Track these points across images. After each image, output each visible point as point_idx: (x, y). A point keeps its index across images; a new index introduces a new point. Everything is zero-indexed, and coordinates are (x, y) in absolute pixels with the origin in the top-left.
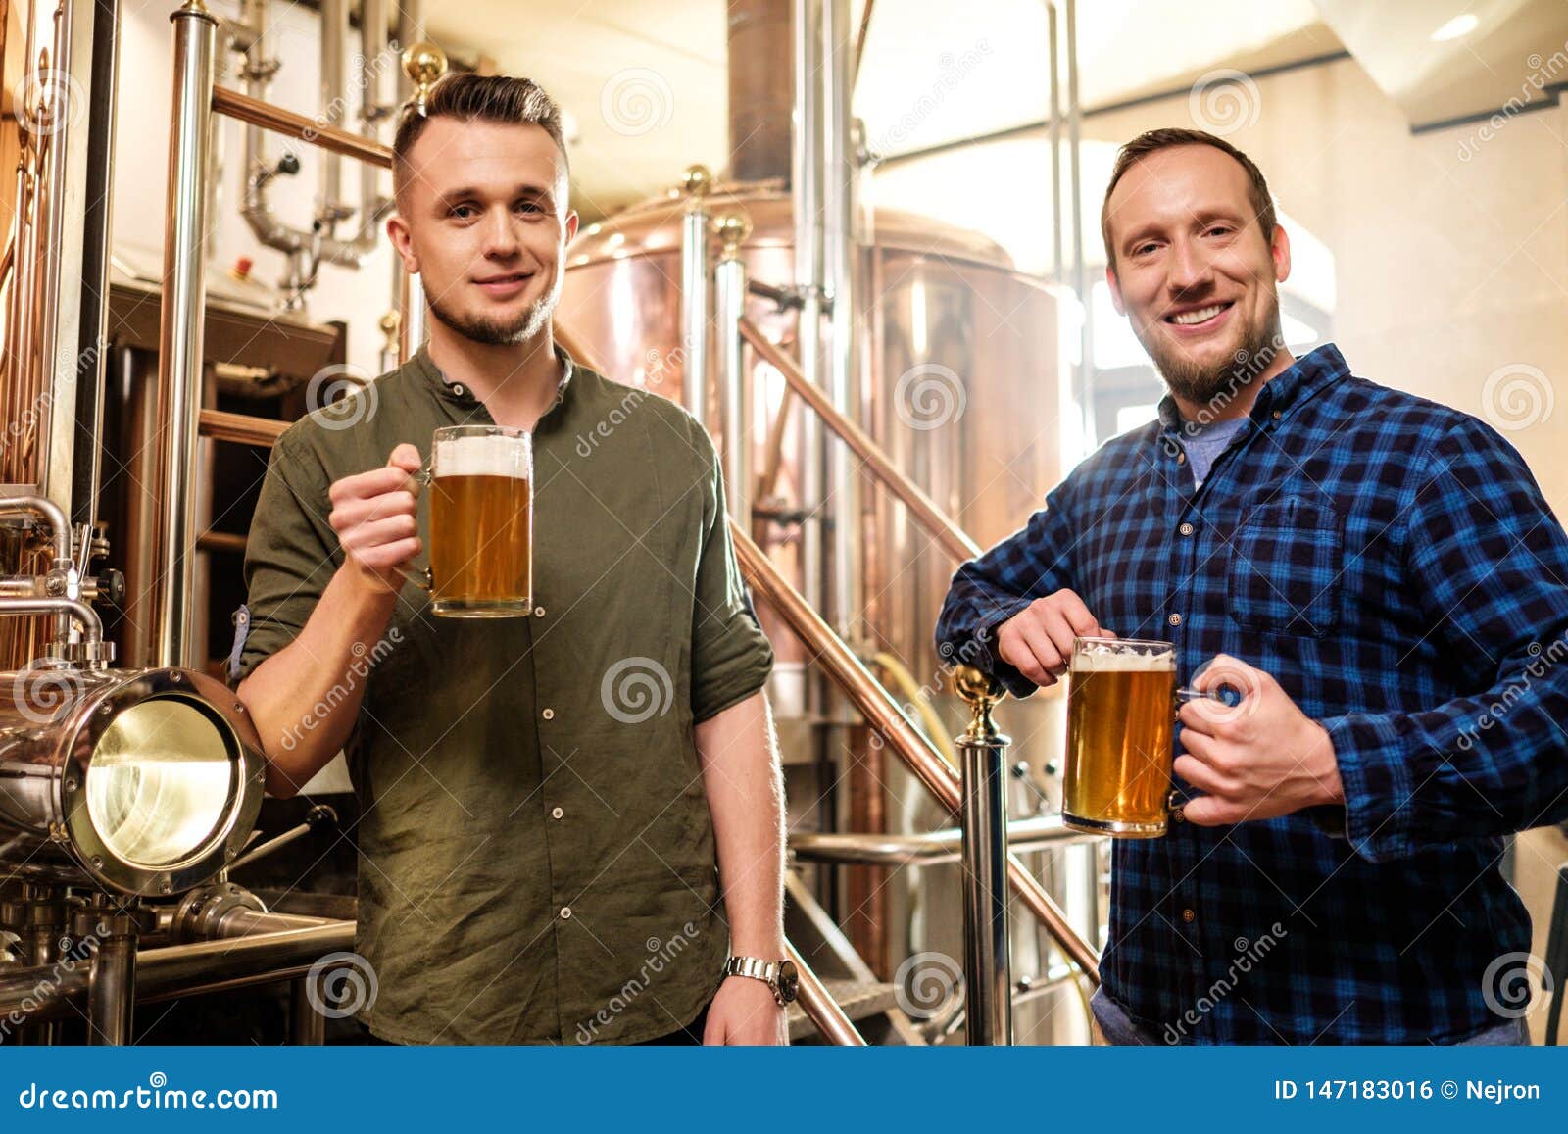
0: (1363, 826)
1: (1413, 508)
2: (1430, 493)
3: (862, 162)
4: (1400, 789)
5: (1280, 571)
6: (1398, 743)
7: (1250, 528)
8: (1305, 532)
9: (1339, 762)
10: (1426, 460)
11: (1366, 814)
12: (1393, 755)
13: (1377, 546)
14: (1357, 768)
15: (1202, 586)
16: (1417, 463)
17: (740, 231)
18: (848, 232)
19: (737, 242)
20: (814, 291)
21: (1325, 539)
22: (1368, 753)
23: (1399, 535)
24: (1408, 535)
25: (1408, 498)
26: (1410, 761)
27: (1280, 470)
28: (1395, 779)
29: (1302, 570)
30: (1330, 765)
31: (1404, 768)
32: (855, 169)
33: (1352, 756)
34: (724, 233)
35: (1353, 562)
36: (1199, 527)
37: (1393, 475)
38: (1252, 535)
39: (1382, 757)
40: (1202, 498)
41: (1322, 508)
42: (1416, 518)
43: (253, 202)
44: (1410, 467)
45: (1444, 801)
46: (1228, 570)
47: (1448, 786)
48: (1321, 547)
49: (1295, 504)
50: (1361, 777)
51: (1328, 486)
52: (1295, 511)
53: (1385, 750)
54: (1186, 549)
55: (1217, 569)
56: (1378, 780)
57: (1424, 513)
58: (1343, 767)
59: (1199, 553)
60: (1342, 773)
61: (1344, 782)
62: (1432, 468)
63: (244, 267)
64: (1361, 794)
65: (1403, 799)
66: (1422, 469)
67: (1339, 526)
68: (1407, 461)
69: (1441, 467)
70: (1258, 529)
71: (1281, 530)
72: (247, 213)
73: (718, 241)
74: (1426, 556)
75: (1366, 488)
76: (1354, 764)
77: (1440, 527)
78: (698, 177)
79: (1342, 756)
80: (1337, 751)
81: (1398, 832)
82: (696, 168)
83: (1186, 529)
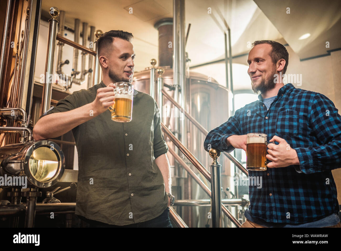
0: (303, 167)
1: (311, 110)
2: (314, 107)
3: (187, 61)
4: (310, 159)
5: (287, 123)
6: (310, 151)
7: (280, 116)
9: (298, 155)
10: (313, 100)
11: (304, 164)
12: (309, 153)
13: (305, 118)
14: (302, 156)
15: (270, 128)
16: (311, 101)
17: (162, 72)
18: (184, 75)
19: (161, 74)
20: (177, 86)
22: (303, 153)
24: (310, 116)
25: (310, 108)
26: (312, 154)
27: (284, 104)
28: (309, 158)
29: (291, 123)
30: (296, 156)
31: (311, 156)
32: (186, 63)
33: (300, 154)
34: (159, 72)
35: (301, 121)
36: (269, 117)
37: (307, 103)
38: (280, 117)
39: (306, 154)
40: (269, 111)
41: (294, 111)
44: (310, 102)
45: (319, 162)
46: (276, 124)
47: (319, 158)
50: (302, 157)
51: (294, 106)
53: (307, 152)
54: (267, 122)
55: (273, 124)
56: (306, 158)
57: (313, 111)
58: (299, 156)
59: (269, 122)
60: (298, 157)
61: (299, 159)
62: (314, 102)
64: (302, 161)
65: (311, 161)
66: (312, 102)
67: (298, 114)
68: (309, 101)
69: (316, 101)
70: (281, 116)
71: (286, 115)
73: (158, 74)
74: (314, 120)
75: (302, 107)
76: (301, 155)
77: (316, 113)
78: (153, 61)
79: (298, 154)
80: (297, 153)
81: (311, 168)
82: (153, 60)
83: (267, 118)
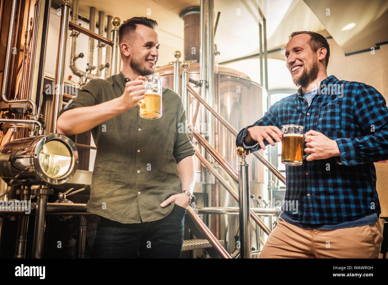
0: (345, 158)
1: (354, 102)
2: (357, 98)
3: (216, 54)
5: (328, 118)
6: (351, 142)
7: (322, 112)
8: (333, 109)
10: (356, 91)
12: (350, 144)
13: (348, 111)
15: (312, 124)
17: (187, 66)
18: (212, 69)
19: (186, 68)
20: (204, 82)
21: (337, 110)
23: (352, 108)
24: (354, 108)
26: (354, 145)
29: (333, 117)
32: (214, 56)
33: (341, 145)
34: (184, 66)
35: (344, 114)
36: (311, 113)
37: (350, 95)
40: (311, 107)
41: (336, 104)
42: (355, 104)
43: (72, 64)
44: (353, 93)
46: (318, 120)
48: (337, 112)
49: (330, 104)
50: (343, 149)
51: (337, 99)
52: (330, 106)
54: (308, 118)
55: (315, 120)
57: (357, 102)
58: (339, 147)
59: (311, 118)
63: (70, 77)
65: (353, 153)
68: (352, 91)
69: (359, 92)
72: (71, 67)
73: (182, 68)
74: (357, 112)
75: (345, 99)
77: (359, 105)
78: (178, 53)
79: (339, 145)
83: (308, 114)
